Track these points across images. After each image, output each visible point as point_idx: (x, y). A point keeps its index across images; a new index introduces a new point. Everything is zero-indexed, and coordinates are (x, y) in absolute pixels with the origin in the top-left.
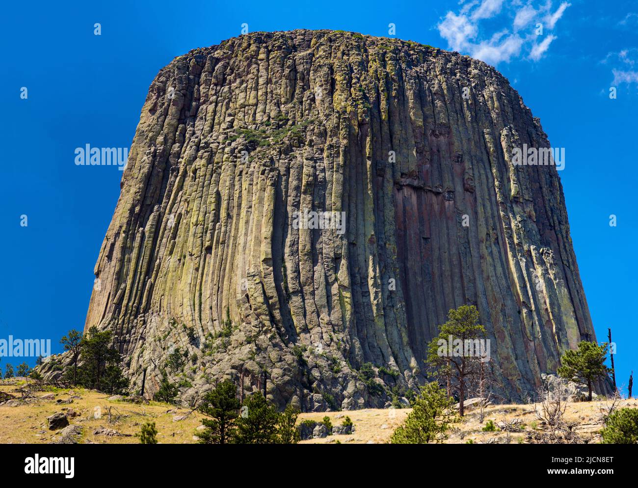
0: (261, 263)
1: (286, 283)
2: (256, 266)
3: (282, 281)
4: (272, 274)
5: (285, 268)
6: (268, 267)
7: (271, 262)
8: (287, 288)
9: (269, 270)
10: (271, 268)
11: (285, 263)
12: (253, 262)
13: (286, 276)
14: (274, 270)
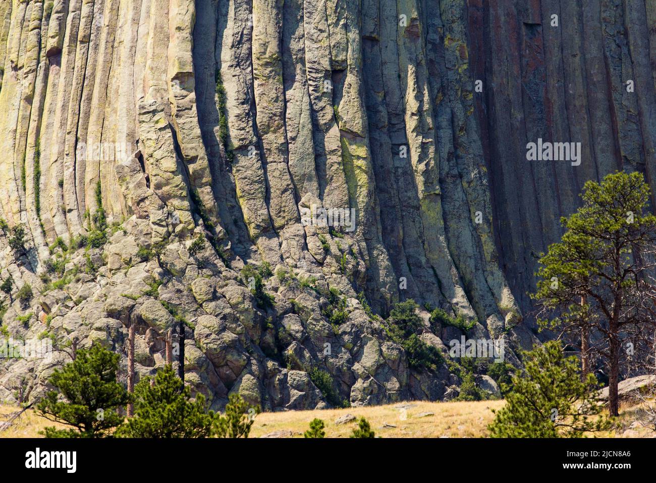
0: (170, 83)
1: (225, 126)
2: (158, 91)
3: (216, 122)
4: (194, 108)
5: (222, 93)
6: (184, 93)
7: (192, 82)
8: (226, 138)
9: (187, 99)
10: (193, 95)
11: (221, 82)
12: (151, 83)
13: (224, 111)
14: (198, 100)
